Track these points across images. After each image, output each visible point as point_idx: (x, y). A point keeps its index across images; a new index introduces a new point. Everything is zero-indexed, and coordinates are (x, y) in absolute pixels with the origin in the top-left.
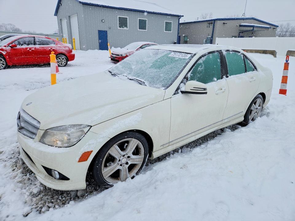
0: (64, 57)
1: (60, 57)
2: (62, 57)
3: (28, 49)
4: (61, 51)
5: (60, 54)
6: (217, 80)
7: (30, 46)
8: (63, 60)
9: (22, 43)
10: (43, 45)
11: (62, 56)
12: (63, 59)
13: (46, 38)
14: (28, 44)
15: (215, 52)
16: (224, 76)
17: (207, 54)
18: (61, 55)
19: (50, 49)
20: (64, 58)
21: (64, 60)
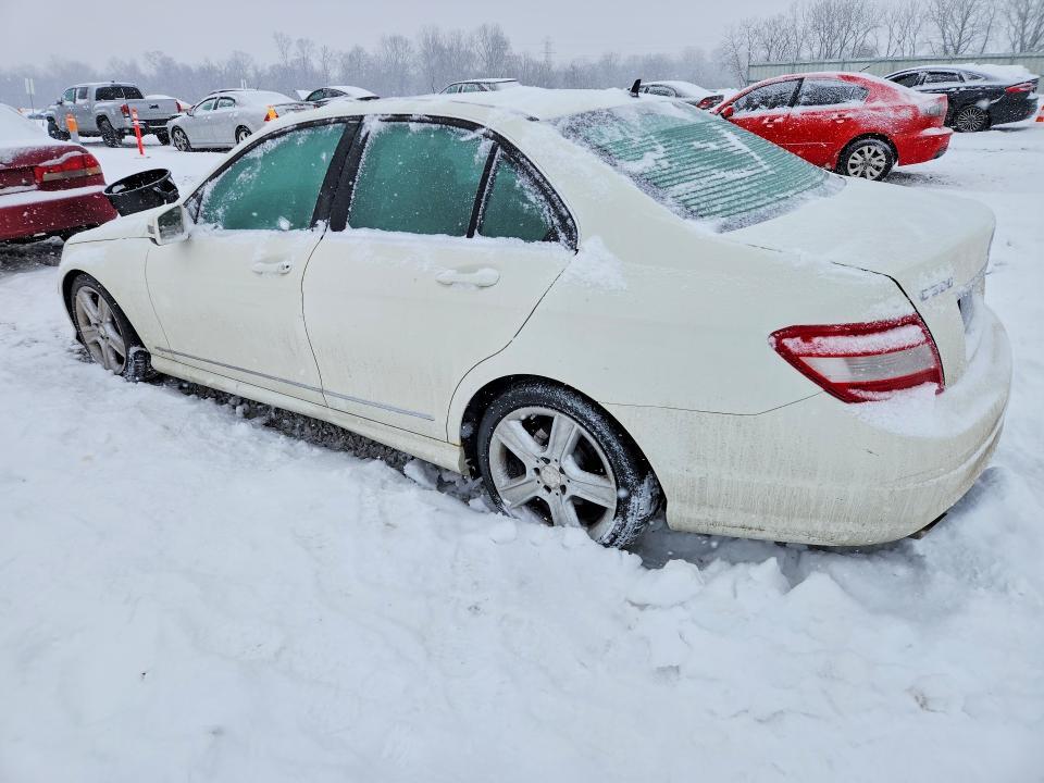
0: (880, 146)
1: (865, 149)
2: (873, 149)
3: (765, 121)
4: (875, 124)
5: (865, 136)
6: (291, 228)
7: (777, 111)
8: (875, 161)
9: (756, 103)
10: (820, 103)
11: (874, 144)
12: (876, 154)
13: (842, 77)
14: (773, 106)
15: (329, 123)
16: (319, 222)
17: (292, 131)
18: (872, 140)
19: (835, 116)
20: (879, 152)
21: (878, 158)
